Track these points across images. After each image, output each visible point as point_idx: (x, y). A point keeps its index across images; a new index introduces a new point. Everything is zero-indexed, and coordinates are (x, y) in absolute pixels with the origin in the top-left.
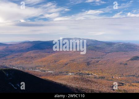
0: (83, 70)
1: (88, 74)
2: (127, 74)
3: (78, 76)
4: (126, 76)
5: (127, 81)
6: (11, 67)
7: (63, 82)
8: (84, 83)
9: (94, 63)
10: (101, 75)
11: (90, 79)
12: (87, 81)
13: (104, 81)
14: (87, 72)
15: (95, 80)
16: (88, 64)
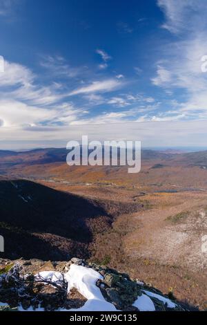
0: (102, 179)
1: (108, 184)
2: (148, 183)
3: (96, 187)
4: (148, 185)
5: (149, 191)
6: (21, 178)
7: (80, 194)
8: (103, 194)
9: (113, 172)
10: (121, 185)
11: (109, 190)
12: (106, 191)
13: (124, 192)
14: (106, 182)
15: (114, 190)
16: (107, 173)
